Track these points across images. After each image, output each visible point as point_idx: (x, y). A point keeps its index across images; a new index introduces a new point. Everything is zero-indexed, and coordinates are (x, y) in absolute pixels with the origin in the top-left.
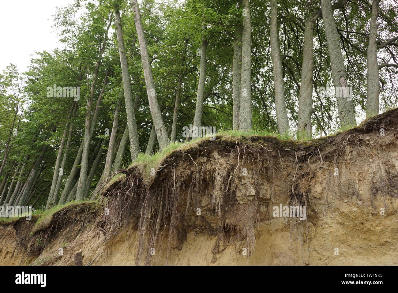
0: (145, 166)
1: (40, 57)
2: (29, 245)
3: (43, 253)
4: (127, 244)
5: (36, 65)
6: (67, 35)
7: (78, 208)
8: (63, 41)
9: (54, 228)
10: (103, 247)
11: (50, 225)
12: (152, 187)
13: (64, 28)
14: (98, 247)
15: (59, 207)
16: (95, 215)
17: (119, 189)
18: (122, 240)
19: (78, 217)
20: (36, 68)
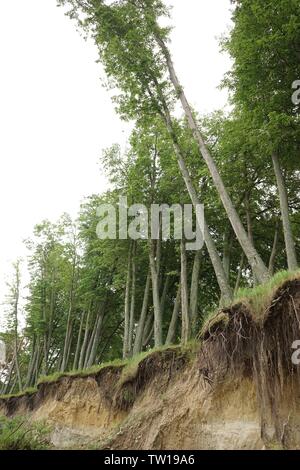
0: (251, 302)
1: (88, 201)
2: (114, 398)
3: (134, 406)
4: (238, 394)
5: (84, 210)
6: (114, 174)
7: (163, 355)
8: (113, 181)
9: (142, 378)
10: (210, 399)
11: (138, 375)
12: (265, 325)
13: (111, 168)
14: (204, 399)
15: (144, 355)
16: (184, 362)
17: (221, 330)
18: (230, 389)
19: (165, 364)
20: (86, 212)
